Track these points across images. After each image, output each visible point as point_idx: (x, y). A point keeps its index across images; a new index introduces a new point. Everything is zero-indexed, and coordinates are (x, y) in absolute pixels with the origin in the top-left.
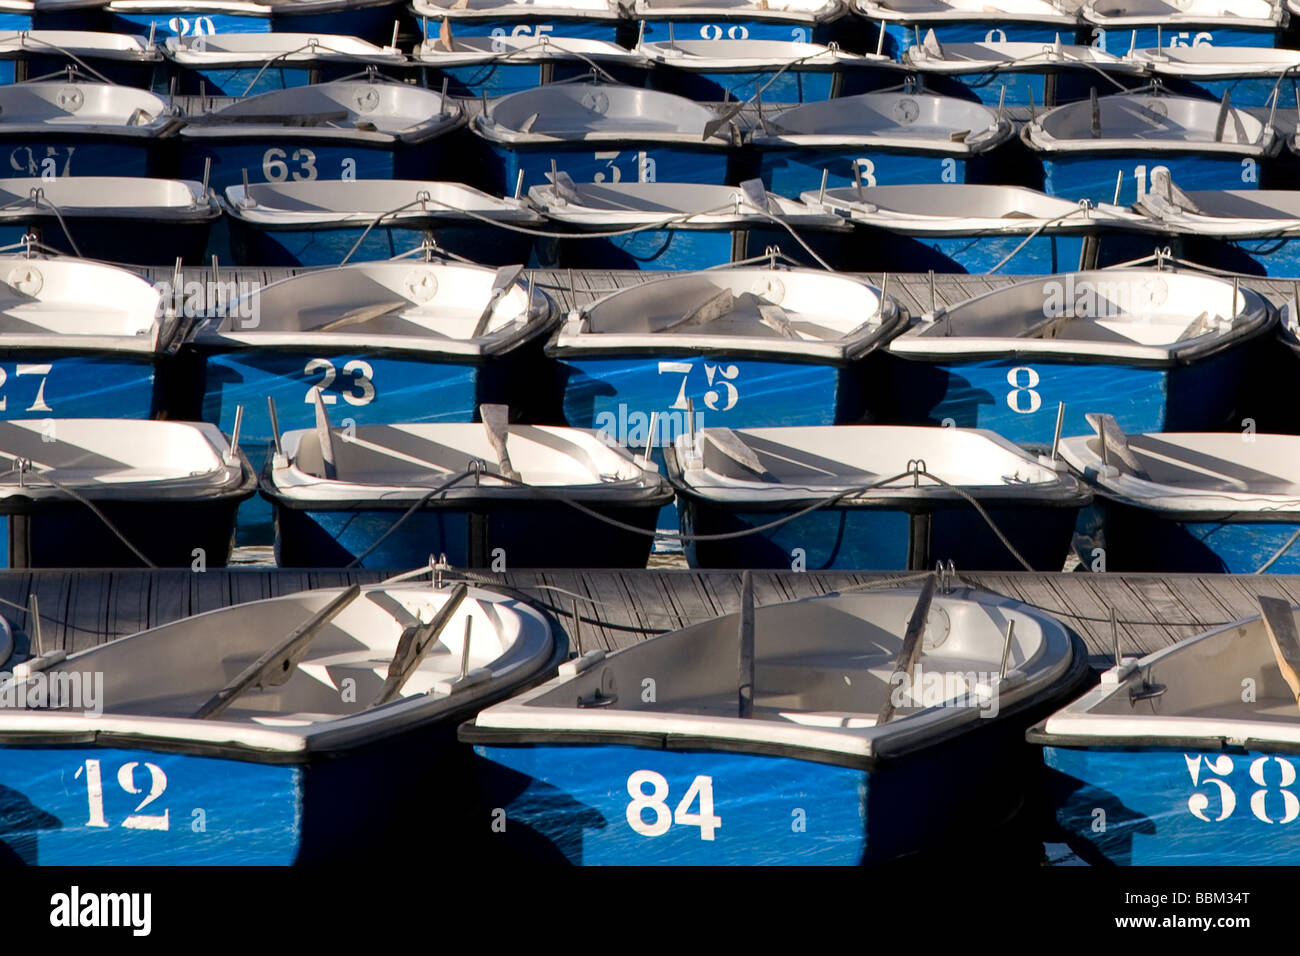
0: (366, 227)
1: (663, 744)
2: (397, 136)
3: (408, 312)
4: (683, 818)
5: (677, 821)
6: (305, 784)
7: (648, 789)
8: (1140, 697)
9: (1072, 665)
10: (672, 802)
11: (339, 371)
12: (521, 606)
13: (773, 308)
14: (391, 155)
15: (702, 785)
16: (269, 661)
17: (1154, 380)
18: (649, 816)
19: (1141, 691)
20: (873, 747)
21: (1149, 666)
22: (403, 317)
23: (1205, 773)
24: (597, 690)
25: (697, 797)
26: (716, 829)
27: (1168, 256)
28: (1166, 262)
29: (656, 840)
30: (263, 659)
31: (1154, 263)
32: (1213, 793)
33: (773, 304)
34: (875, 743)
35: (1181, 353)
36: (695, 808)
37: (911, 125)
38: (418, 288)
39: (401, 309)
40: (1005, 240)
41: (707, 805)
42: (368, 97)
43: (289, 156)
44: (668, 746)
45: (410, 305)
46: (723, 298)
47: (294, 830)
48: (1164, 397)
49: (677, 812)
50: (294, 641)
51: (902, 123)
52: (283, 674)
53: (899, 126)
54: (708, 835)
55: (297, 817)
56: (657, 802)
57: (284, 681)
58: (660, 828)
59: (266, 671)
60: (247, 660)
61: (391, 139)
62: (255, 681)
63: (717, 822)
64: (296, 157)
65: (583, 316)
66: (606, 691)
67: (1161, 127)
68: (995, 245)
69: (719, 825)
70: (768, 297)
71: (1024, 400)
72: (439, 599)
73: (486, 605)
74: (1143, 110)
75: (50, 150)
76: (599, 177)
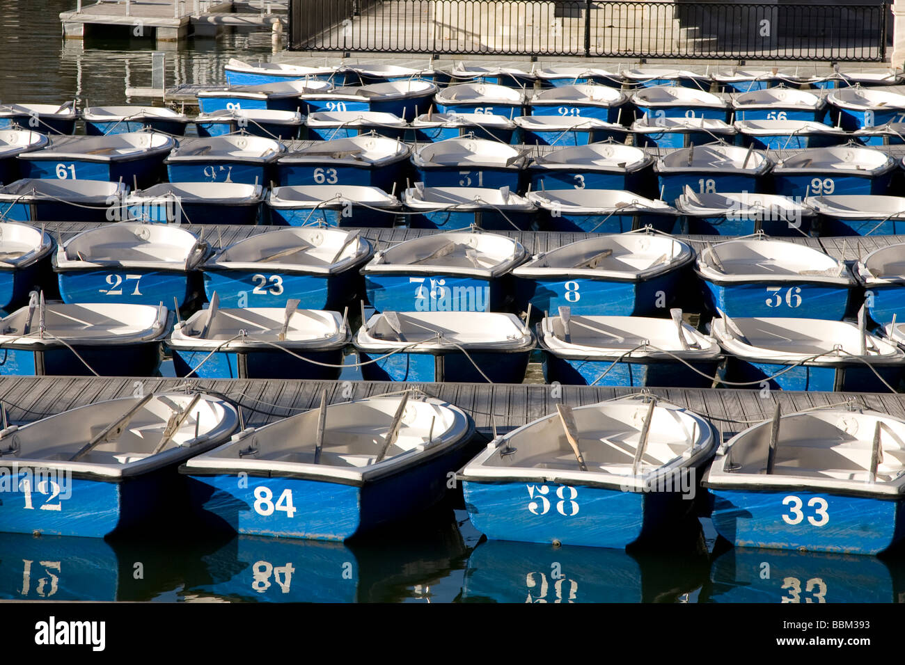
0: (313, 209)
1: (269, 474)
2: (372, 164)
3: (309, 251)
4: (279, 507)
5: (277, 509)
6: (121, 491)
7: (263, 495)
8: (505, 454)
9: (466, 434)
10: (274, 501)
11: (267, 280)
12: (226, 404)
13: (472, 250)
14: (369, 172)
15: (287, 493)
16: (111, 429)
17: (631, 288)
18: (264, 506)
19: (505, 451)
20: (363, 477)
21: (509, 439)
22: (306, 253)
23: (536, 493)
24: (250, 447)
25: (285, 498)
26: (294, 513)
27: (651, 228)
28: (650, 231)
29: (267, 517)
30: (108, 428)
31: (645, 231)
32: (539, 502)
33: (473, 249)
34: (363, 475)
35: (642, 276)
36: (284, 504)
37: (611, 158)
38: (315, 240)
39: (306, 249)
40: (599, 218)
41: (290, 501)
42: (371, 144)
43: (325, 171)
44: (272, 476)
45: (312, 247)
46: (449, 246)
47: (117, 510)
48: (634, 297)
49: (276, 505)
50: (122, 419)
51: (606, 157)
52: (117, 435)
53: (605, 158)
54: (290, 515)
55: (119, 507)
56: (267, 500)
57: (118, 437)
58: (269, 512)
59: (109, 434)
60: (101, 427)
61: (370, 165)
62: (104, 438)
63: (294, 509)
64: (328, 172)
65: (382, 255)
66: (254, 446)
67: (723, 160)
68: (595, 219)
69: (295, 511)
70: (470, 245)
71: (573, 297)
72: (188, 400)
73: (210, 403)
74: (714, 152)
75: (222, 168)
76: (462, 182)
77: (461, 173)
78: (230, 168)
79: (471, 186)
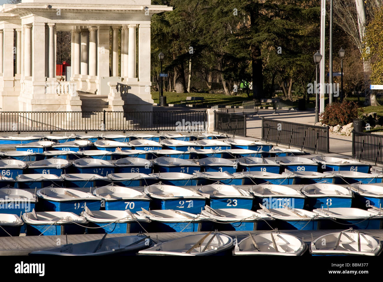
11: (232, 201)
43: (135, 169)
71: (329, 204)
74: (249, 159)
75: (100, 169)
76: (181, 171)
77: (181, 168)
78: (103, 169)
79: (185, 173)
